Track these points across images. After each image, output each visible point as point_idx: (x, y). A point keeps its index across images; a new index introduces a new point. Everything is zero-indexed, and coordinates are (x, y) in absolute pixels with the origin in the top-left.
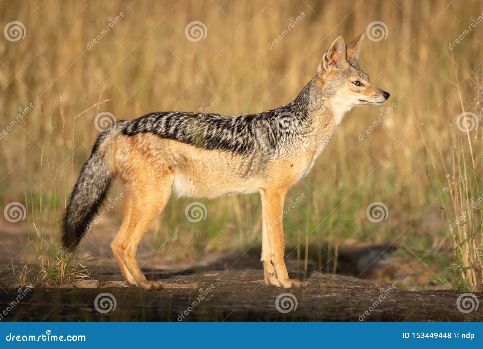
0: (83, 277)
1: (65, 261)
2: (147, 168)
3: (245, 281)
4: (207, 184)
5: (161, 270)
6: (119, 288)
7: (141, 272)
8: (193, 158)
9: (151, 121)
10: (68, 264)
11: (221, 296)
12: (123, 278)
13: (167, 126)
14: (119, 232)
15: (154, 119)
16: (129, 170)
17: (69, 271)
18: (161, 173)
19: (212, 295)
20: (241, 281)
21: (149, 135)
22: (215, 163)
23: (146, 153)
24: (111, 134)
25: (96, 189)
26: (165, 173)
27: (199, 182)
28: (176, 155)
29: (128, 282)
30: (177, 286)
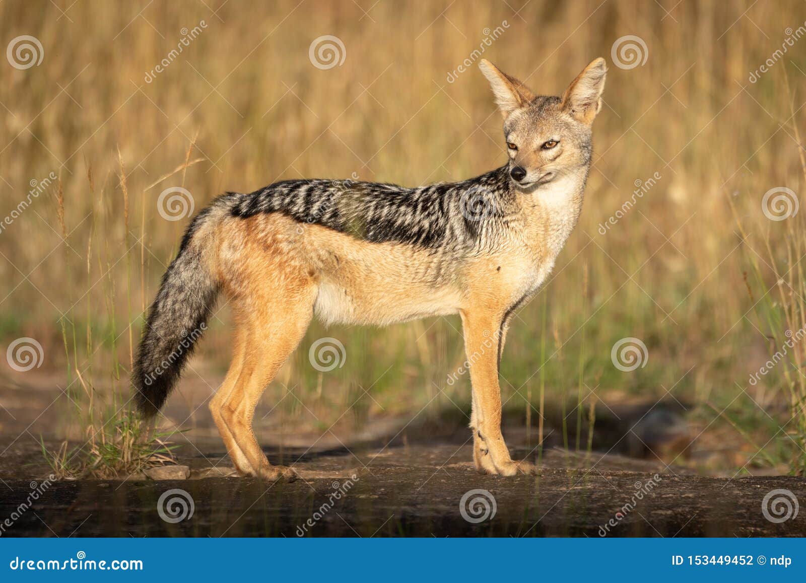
0: (161, 461)
1: (131, 434)
2: (271, 274)
3: (436, 464)
4: (374, 300)
5: (295, 449)
6: (223, 479)
7: (262, 451)
8: (350, 257)
9: (281, 194)
10: (136, 438)
11: (396, 491)
12: (230, 462)
13: (308, 202)
14: (224, 383)
15: (285, 191)
16: (241, 277)
17: (139, 451)
18: (297, 282)
19: (383, 489)
20: (431, 464)
21: (277, 217)
22: (385, 264)
23: (270, 247)
24: (212, 217)
25: (188, 311)
26: (303, 282)
27: (359, 297)
28: (322, 253)
29: (238, 469)
30: (321, 475)
